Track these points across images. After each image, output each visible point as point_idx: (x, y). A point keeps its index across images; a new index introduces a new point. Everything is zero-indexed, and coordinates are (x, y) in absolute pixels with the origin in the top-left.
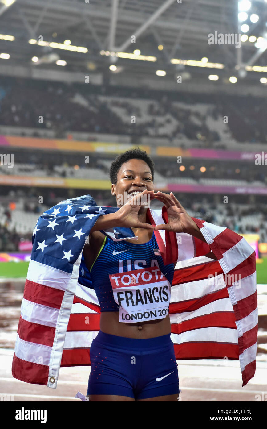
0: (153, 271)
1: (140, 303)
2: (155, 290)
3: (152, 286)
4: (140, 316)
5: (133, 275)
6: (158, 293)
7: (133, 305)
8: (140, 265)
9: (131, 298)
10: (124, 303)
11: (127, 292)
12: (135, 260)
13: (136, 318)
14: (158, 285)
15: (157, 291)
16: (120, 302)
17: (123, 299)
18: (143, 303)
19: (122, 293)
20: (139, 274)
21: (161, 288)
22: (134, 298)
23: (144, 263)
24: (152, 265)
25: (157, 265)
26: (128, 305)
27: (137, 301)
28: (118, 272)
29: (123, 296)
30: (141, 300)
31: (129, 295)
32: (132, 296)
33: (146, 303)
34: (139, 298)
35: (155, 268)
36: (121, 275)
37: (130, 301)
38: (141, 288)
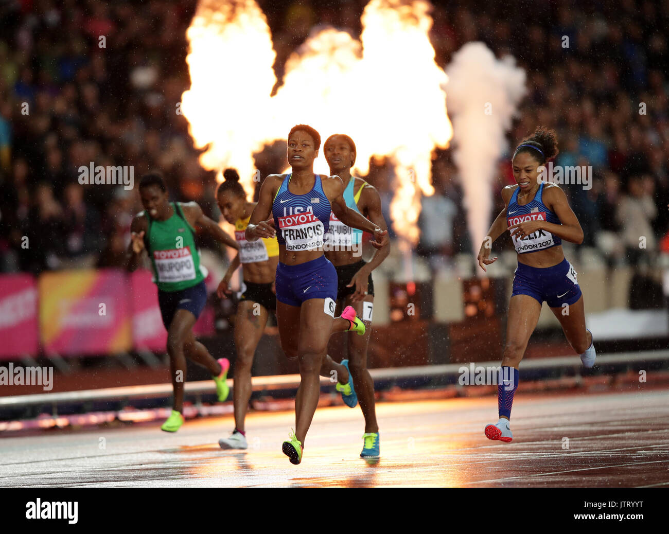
0: (307, 215)
1: (298, 238)
2: (309, 229)
3: (307, 226)
4: (299, 247)
5: (293, 218)
6: (313, 230)
7: (294, 239)
8: (299, 211)
9: (293, 235)
10: (288, 238)
11: (290, 230)
12: (295, 207)
13: (296, 248)
14: (311, 225)
15: (311, 229)
16: (285, 237)
17: (287, 235)
18: (301, 238)
19: (287, 231)
20: (297, 217)
21: (314, 227)
22: (295, 234)
23: (302, 209)
24: (308, 211)
25: (312, 211)
26: (291, 239)
27: (297, 236)
28: (283, 216)
29: (287, 233)
30: (299, 236)
31: (291, 233)
32: (293, 233)
33: (303, 238)
34: (298, 235)
35: (309, 213)
36: (285, 218)
37: (292, 236)
38: (297, 227)
